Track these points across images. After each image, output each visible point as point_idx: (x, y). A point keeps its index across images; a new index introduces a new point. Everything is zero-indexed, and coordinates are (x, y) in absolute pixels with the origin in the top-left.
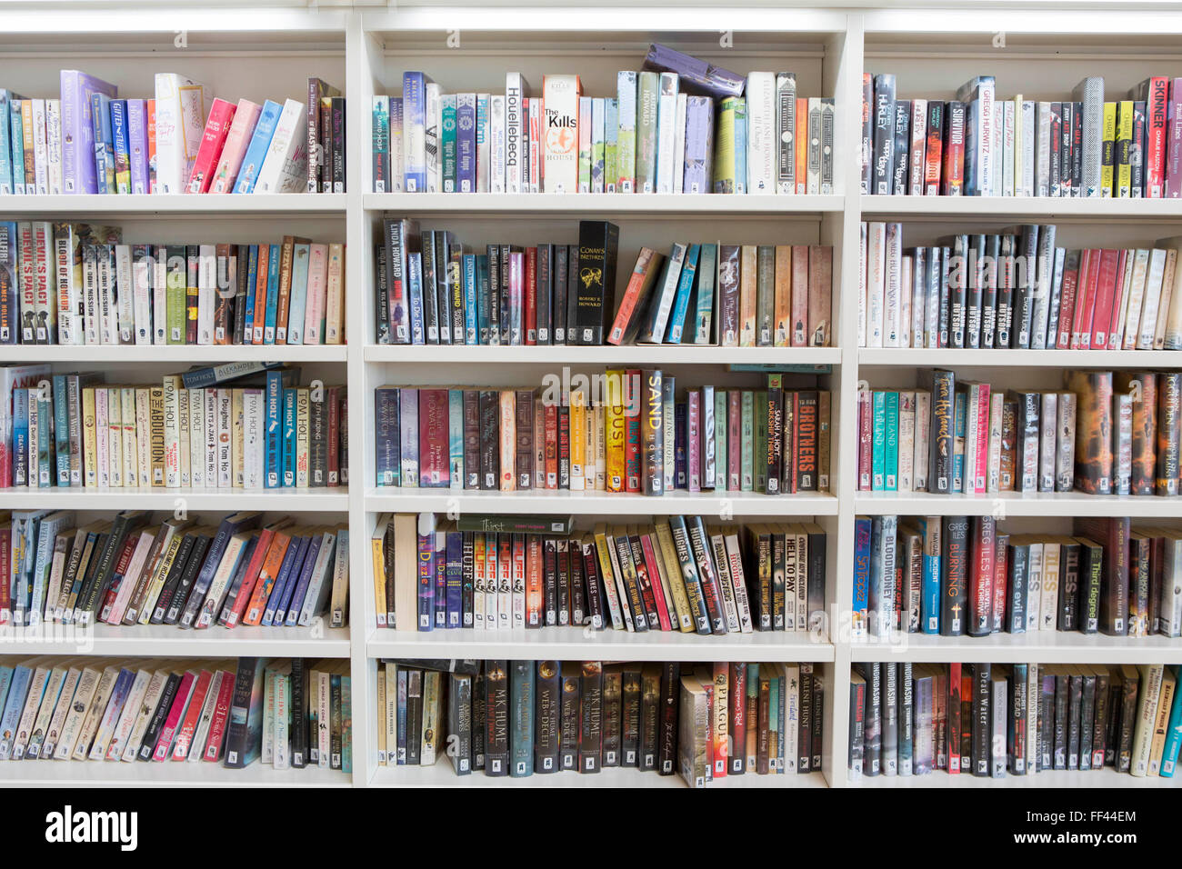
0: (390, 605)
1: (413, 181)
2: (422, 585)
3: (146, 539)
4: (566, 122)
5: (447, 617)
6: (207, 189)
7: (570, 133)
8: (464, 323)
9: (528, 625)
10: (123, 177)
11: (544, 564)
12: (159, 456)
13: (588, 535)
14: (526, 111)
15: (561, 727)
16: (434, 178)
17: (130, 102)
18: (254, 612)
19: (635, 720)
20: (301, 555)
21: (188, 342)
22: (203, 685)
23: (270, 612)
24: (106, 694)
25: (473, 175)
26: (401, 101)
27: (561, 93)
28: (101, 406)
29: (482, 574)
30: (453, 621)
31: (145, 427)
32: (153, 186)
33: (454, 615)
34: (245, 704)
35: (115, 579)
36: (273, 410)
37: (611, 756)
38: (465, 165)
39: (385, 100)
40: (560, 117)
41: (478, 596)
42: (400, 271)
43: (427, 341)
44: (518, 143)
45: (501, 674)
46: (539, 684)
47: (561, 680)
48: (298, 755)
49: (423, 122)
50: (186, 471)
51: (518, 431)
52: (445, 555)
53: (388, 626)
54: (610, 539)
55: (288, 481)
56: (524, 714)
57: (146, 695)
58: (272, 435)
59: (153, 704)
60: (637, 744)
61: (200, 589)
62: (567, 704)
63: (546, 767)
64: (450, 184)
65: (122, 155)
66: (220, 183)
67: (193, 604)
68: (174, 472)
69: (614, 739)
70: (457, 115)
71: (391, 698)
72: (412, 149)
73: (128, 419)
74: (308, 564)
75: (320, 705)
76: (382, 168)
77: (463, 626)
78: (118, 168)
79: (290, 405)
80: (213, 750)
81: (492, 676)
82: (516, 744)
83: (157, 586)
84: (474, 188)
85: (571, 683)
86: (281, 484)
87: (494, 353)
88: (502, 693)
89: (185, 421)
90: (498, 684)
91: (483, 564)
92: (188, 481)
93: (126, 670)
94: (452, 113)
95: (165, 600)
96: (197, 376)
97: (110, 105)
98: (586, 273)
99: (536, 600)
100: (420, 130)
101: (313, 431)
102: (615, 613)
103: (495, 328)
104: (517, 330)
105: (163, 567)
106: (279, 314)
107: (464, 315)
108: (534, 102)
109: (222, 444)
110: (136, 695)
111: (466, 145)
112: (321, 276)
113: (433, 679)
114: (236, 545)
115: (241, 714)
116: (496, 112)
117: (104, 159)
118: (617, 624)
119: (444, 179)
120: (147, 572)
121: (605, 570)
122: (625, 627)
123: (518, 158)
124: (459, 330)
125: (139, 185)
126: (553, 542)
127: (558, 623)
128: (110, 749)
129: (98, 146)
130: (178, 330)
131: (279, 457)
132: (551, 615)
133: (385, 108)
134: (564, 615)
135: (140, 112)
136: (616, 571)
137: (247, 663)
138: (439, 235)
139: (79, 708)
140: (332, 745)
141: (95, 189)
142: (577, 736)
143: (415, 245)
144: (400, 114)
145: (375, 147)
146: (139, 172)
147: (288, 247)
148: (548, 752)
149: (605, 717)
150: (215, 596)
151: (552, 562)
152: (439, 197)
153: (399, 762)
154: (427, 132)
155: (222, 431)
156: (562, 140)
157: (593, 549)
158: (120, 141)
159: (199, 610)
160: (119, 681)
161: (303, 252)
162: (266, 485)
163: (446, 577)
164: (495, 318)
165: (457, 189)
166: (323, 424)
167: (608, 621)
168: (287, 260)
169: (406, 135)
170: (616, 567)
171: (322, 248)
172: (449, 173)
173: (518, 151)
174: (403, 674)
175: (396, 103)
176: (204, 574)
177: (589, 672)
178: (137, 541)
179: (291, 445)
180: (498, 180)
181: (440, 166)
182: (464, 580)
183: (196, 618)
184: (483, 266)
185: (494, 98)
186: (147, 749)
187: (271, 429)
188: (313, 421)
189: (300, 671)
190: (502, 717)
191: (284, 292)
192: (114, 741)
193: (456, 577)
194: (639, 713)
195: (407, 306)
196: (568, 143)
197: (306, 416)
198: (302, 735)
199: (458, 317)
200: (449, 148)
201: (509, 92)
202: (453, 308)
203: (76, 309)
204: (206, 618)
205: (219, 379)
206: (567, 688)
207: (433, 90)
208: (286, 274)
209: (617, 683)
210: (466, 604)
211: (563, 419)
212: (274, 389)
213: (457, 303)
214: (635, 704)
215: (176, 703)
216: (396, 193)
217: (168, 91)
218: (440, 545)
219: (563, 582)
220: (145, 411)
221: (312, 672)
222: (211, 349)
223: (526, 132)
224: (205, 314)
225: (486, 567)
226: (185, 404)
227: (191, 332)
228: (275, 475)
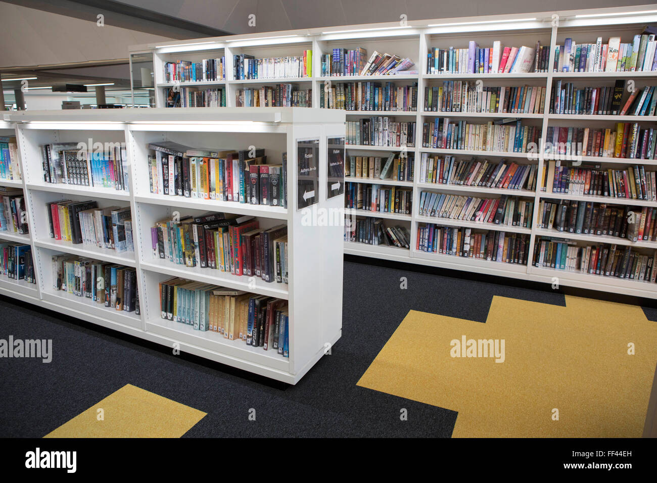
0: (545, 185)
1: (565, 69)
2: (555, 180)
3: (479, 164)
4: (615, 51)
5: (561, 190)
6: (503, 72)
7: (616, 54)
8: (575, 109)
9: (584, 194)
10: (481, 69)
11: (591, 177)
12: (485, 143)
13: (606, 170)
14: (602, 48)
15: (591, 222)
16: (571, 68)
17: (485, 49)
18: (506, 185)
19: (613, 223)
20: (521, 170)
21: (495, 112)
22: (490, 203)
23: (510, 185)
24: (464, 203)
25: (584, 67)
26: (564, 47)
27: (615, 43)
28: (471, 129)
29: (572, 178)
30: (562, 191)
31: (482, 135)
32: (490, 71)
33: (563, 189)
34: (502, 208)
35: (470, 174)
36: (518, 131)
37: (605, 232)
38: (582, 64)
39: (559, 46)
40: (613, 50)
41: (570, 185)
42: (559, 94)
43: (564, 113)
44: (599, 58)
45: (576, 206)
46: (587, 210)
47: (593, 209)
48: (514, 223)
49: (570, 52)
50: (492, 146)
51: (589, 139)
52: (562, 173)
53: (543, 191)
54: (613, 171)
55: (520, 151)
56: (581, 217)
57: (475, 203)
58: (517, 138)
59: (476, 206)
60: (613, 230)
61: (493, 177)
62: (594, 216)
63: (585, 232)
64: (576, 70)
65: (482, 63)
66: (506, 70)
67: (491, 181)
68: (488, 147)
69: (606, 227)
70: (581, 50)
71: (542, 210)
72: (566, 60)
73: (478, 132)
74: (523, 173)
75: (522, 211)
76: (556, 66)
77: (565, 192)
78: (480, 67)
79: (522, 130)
80: (491, 220)
81: (573, 206)
82: (578, 224)
83: (481, 176)
84: (584, 71)
85: (596, 210)
86: (518, 151)
87: (584, 117)
88: (576, 211)
89: (493, 134)
90: (575, 208)
91: (573, 176)
92: (492, 149)
93: (470, 197)
94: (580, 49)
95: (482, 180)
96: (497, 122)
97: (480, 50)
98: (616, 95)
99: (587, 187)
100: (569, 55)
101: (528, 137)
102: (611, 192)
103: (585, 111)
104: (593, 111)
105: (483, 171)
106: (521, 106)
107: (576, 107)
108: (605, 46)
109: (502, 140)
110: (472, 204)
111: (583, 59)
112: (535, 96)
113: (554, 206)
114: (504, 166)
115: (500, 210)
116: (593, 49)
117: (477, 64)
118: (612, 195)
119: (575, 68)
120: (479, 172)
121: (610, 180)
122: (614, 196)
123: (598, 62)
124: (574, 111)
125: (486, 71)
126: (594, 171)
127: (593, 194)
128: (464, 217)
129: (477, 61)
130: (493, 109)
131: (518, 144)
132: (591, 192)
133: (559, 49)
134: (595, 192)
135: (488, 52)
136: (614, 180)
137: (503, 196)
138: (571, 84)
139: (457, 206)
140: (524, 221)
141: (475, 72)
142: (596, 224)
143: (564, 87)
144: (563, 52)
145: (555, 60)
146: (486, 67)
147: (526, 87)
148: (586, 228)
149: (605, 220)
150: (497, 180)
151: (594, 177)
152: (572, 73)
153: (542, 228)
154: (571, 55)
155: (502, 136)
156: (613, 56)
157: (607, 174)
158: (482, 60)
159: (492, 183)
160: (468, 200)
161: (530, 89)
162: (514, 151)
163: (562, 179)
164: (585, 107)
165: (579, 71)
166: (531, 135)
167: (609, 195)
168: (526, 91)
169: (565, 56)
170: (614, 179)
171: (536, 88)
172: (577, 67)
173: (599, 60)
174: (546, 204)
175: (563, 47)
176: (495, 173)
177: (602, 207)
178: (476, 165)
179: (521, 141)
180: (591, 68)
181: (574, 65)
182: (567, 180)
183: (491, 185)
184: (583, 93)
185: (593, 45)
186: (474, 218)
187: (517, 136)
188: (528, 135)
189: (518, 200)
190: (575, 217)
191: (524, 100)
192: (465, 215)
193: (565, 179)
194: (615, 221)
195: (559, 104)
196: (615, 57)
197: (526, 133)
198: (516, 218)
199: (574, 108)
200: (578, 60)
201: (598, 43)
202: (572, 105)
203: (466, 103)
204: (494, 185)
205: (504, 122)
206: (595, 211)
207: (574, 43)
208: (525, 95)
209: (609, 211)
210: (567, 186)
211: (603, 136)
212: (519, 126)
213: (574, 104)
214: (614, 218)
215: (482, 207)
216: (559, 73)
217: (497, 45)
218: (561, 169)
219: (596, 183)
220: (482, 131)
221: (521, 202)
222: (501, 114)
223: (601, 55)
224: (501, 105)
225: (574, 177)
226: (493, 129)
227: (496, 110)
228: (517, 149)
